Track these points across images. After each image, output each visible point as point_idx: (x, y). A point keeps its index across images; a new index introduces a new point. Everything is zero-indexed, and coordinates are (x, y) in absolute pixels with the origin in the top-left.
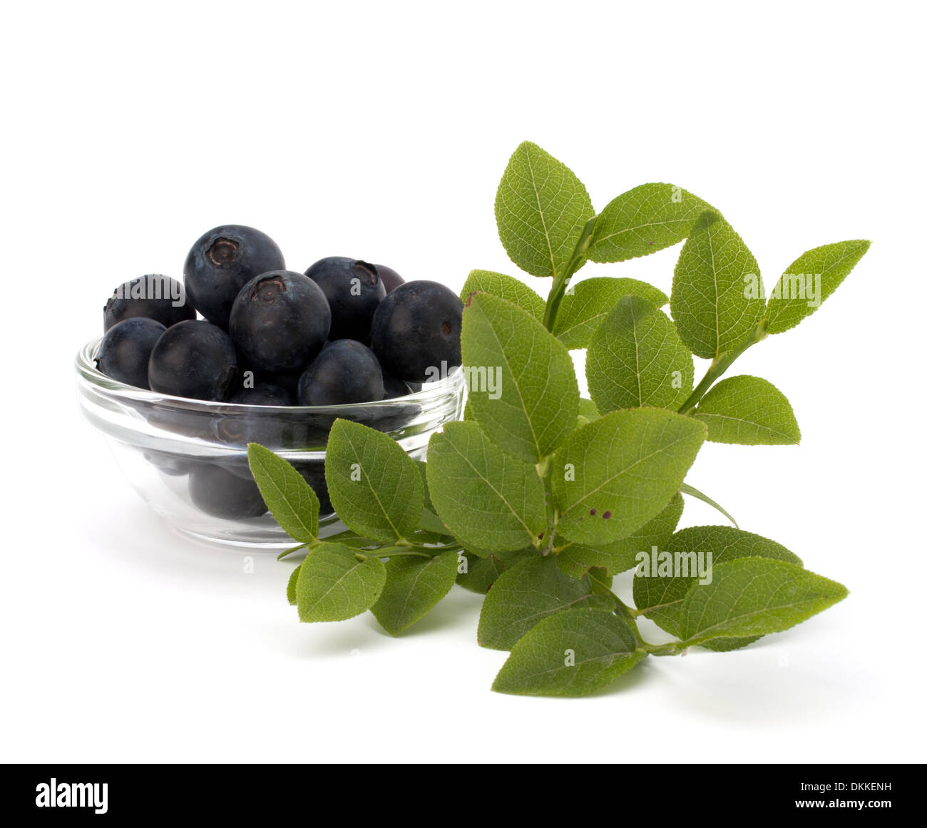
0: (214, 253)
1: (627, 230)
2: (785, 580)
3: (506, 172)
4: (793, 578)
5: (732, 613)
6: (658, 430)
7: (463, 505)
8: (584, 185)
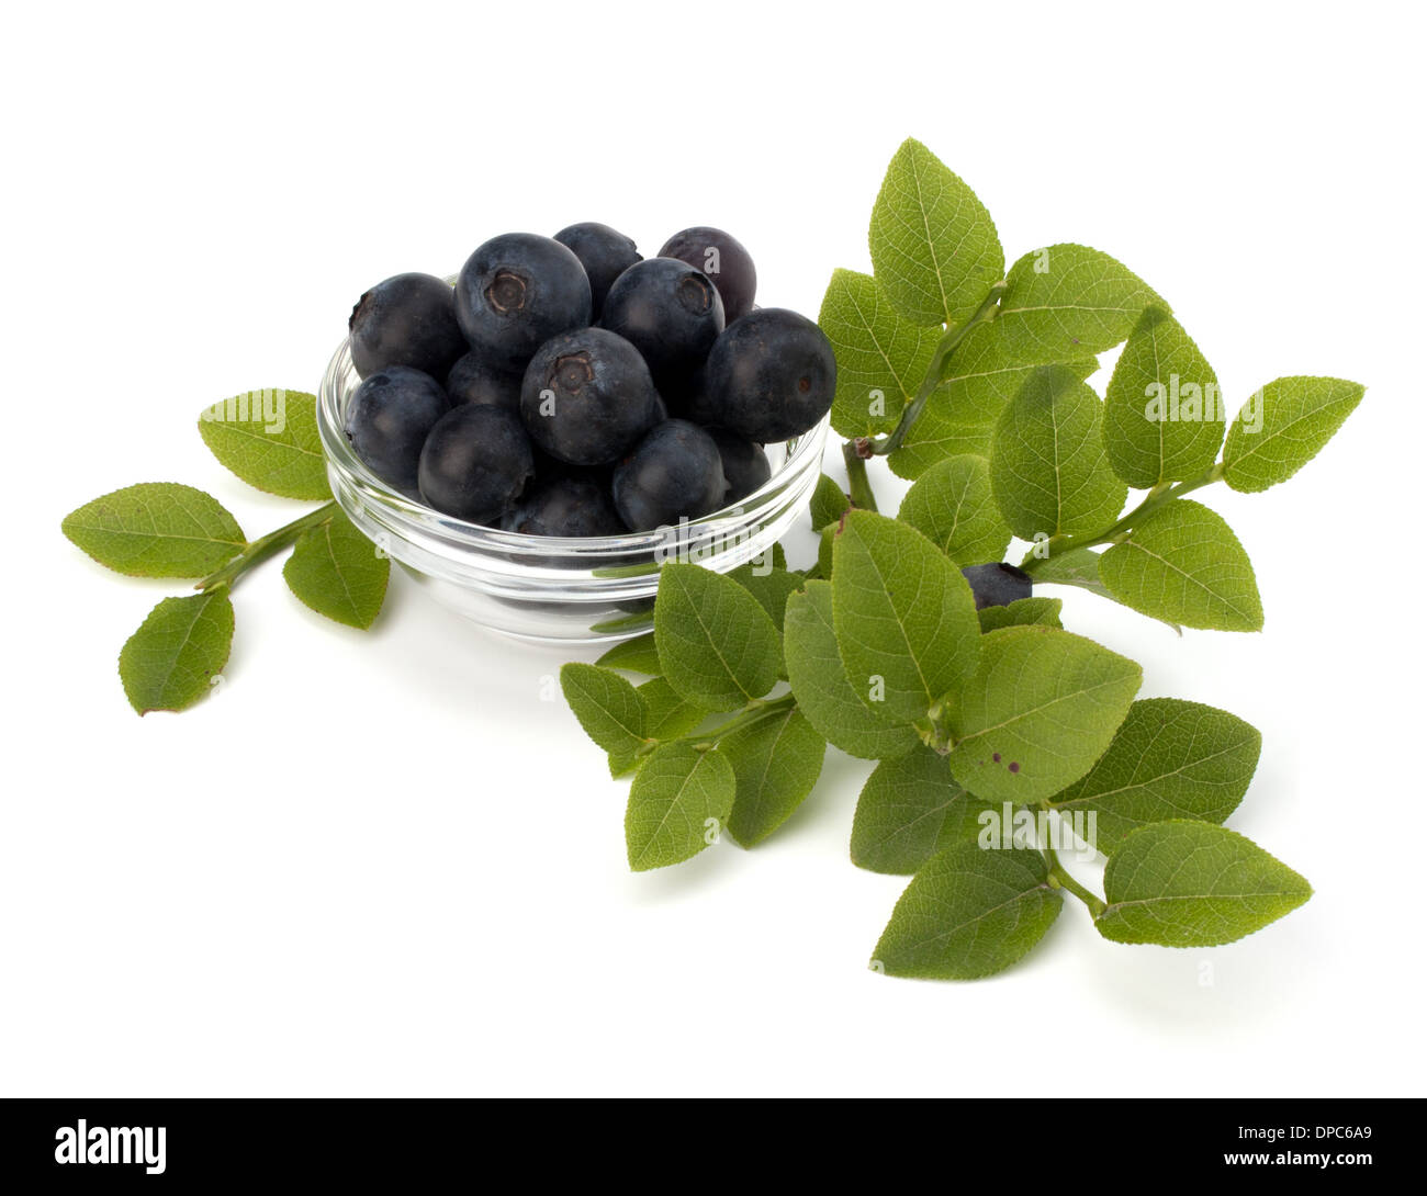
0: (495, 290)
1: (1045, 307)
2: (1234, 859)
3: (883, 186)
4: (1244, 859)
5: (1168, 890)
6: (1080, 665)
7: (832, 697)
8: (988, 211)
